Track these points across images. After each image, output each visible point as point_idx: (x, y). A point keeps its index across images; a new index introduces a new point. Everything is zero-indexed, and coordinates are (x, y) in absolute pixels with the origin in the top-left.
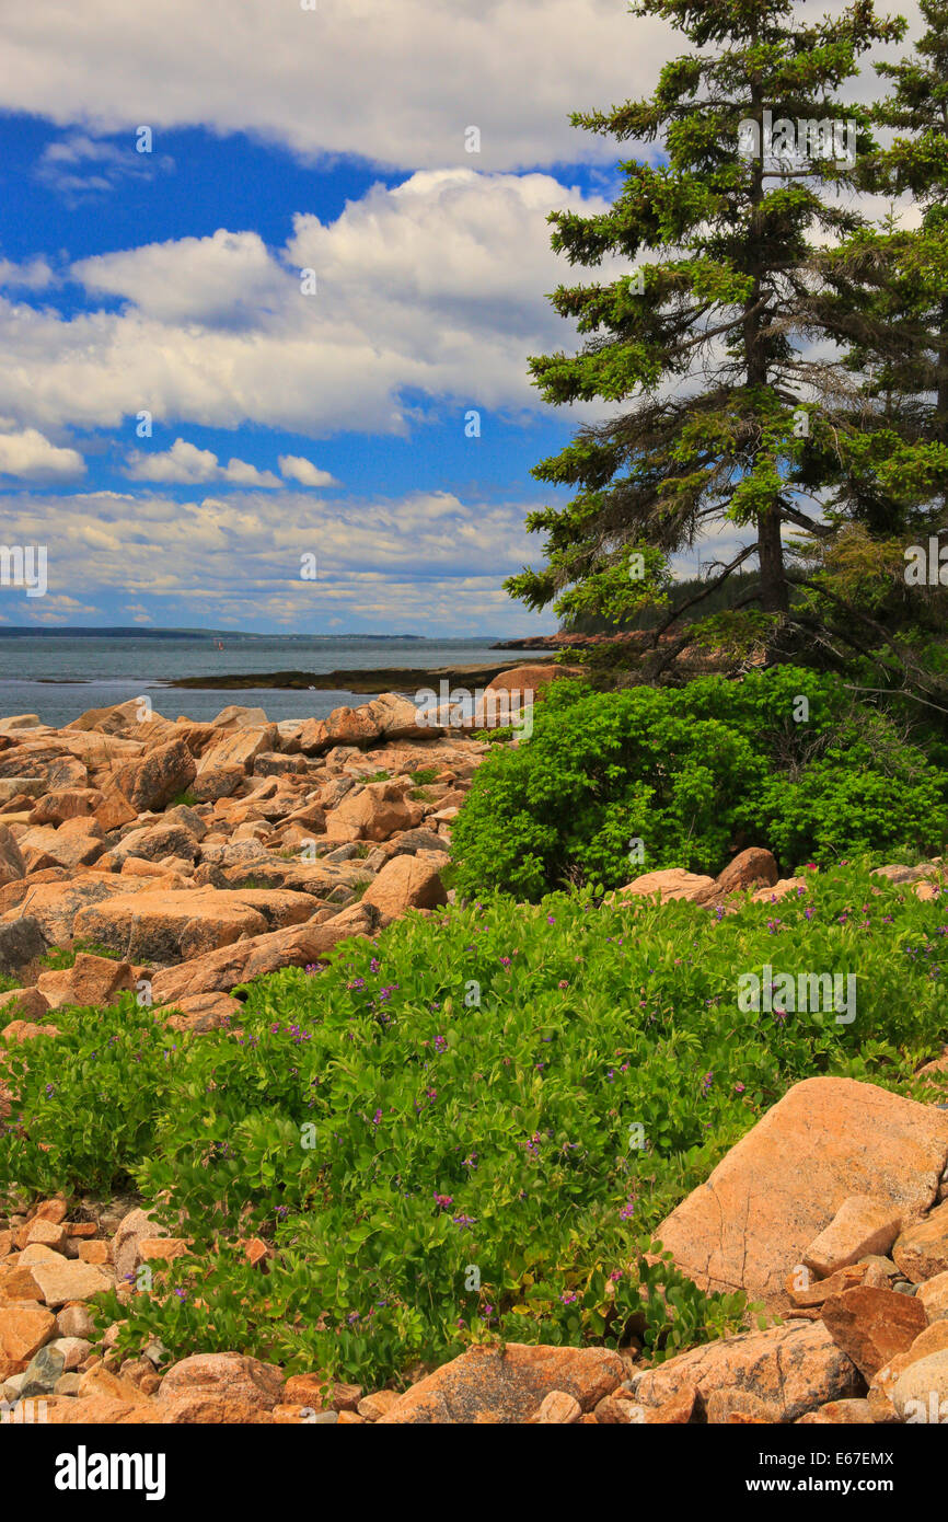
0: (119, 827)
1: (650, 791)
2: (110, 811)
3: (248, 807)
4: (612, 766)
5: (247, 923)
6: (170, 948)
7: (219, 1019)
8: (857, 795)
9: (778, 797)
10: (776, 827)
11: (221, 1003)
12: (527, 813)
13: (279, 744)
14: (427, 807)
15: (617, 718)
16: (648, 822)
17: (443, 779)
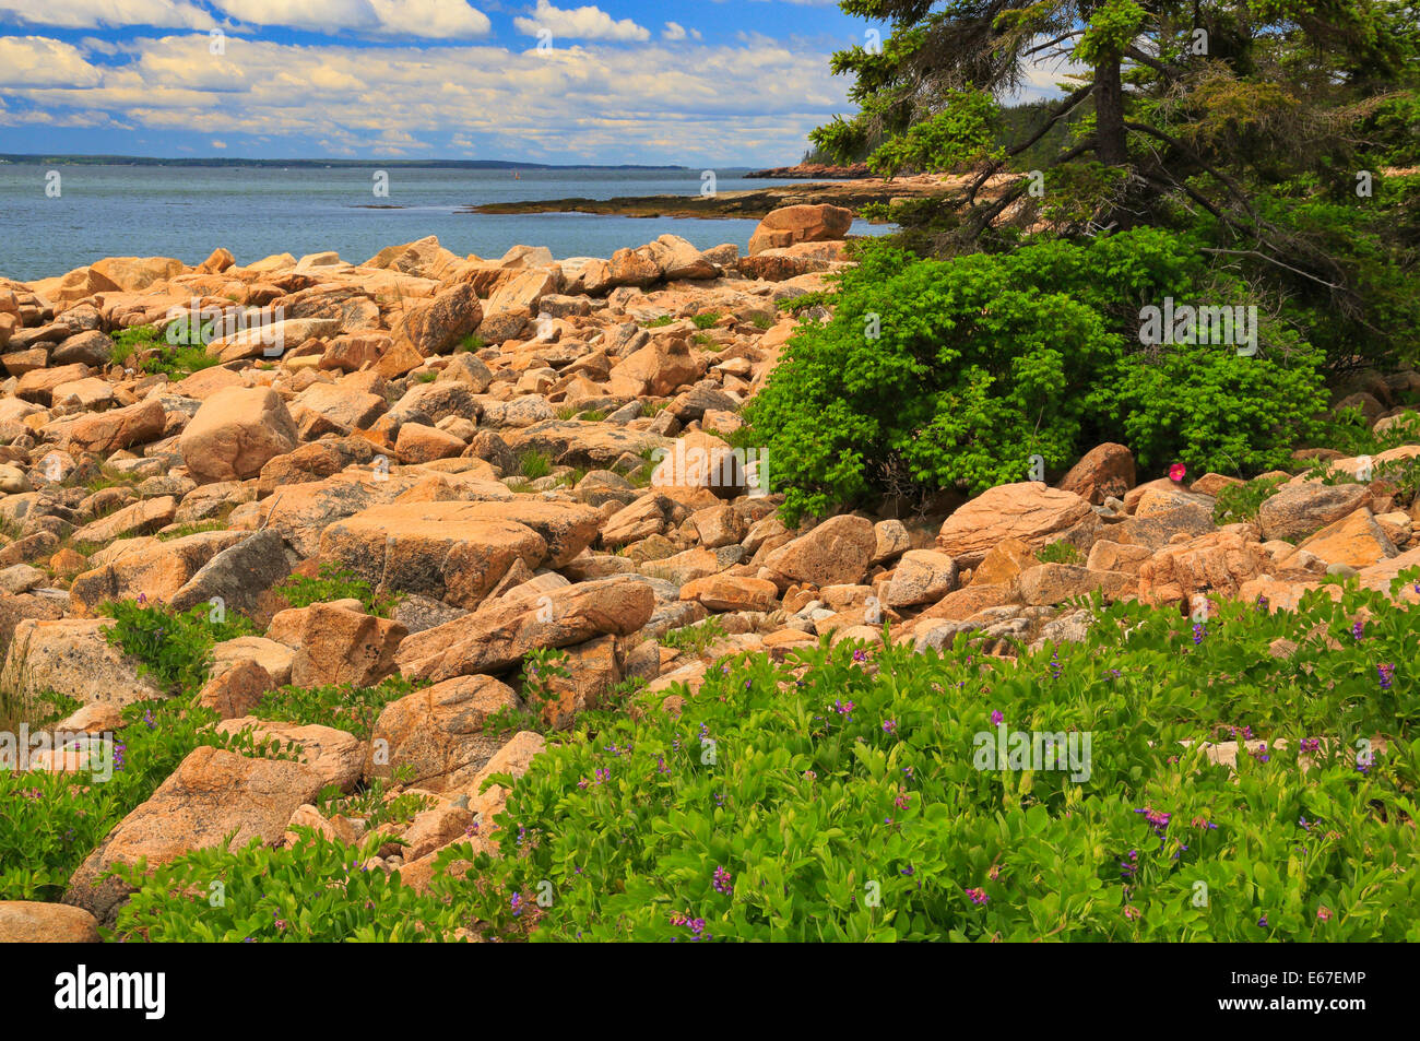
0: (404, 374)
1: (988, 379)
2: (397, 357)
3: (532, 354)
4: (944, 348)
5: (522, 547)
6: (432, 575)
7: (481, 716)
8: (1231, 381)
9: (1137, 384)
10: (1133, 420)
11: (484, 693)
12: (843, 402)
13: (563, 285)
14: (711, 355)
15: (951, 293)
16: (988, 416)
17: (724, 323)
